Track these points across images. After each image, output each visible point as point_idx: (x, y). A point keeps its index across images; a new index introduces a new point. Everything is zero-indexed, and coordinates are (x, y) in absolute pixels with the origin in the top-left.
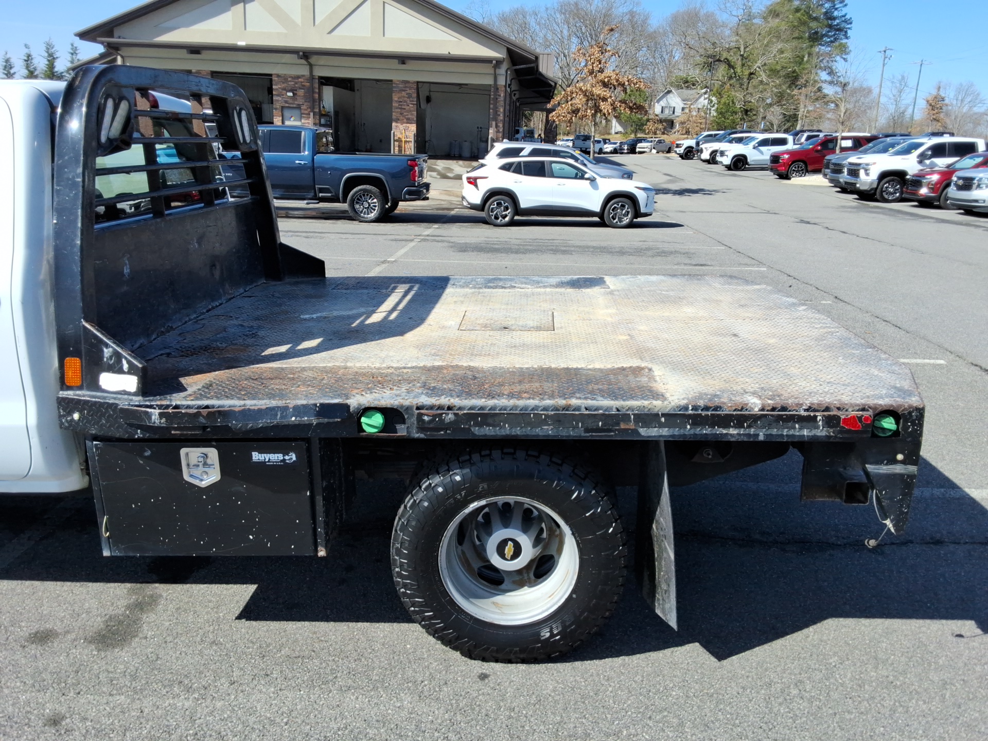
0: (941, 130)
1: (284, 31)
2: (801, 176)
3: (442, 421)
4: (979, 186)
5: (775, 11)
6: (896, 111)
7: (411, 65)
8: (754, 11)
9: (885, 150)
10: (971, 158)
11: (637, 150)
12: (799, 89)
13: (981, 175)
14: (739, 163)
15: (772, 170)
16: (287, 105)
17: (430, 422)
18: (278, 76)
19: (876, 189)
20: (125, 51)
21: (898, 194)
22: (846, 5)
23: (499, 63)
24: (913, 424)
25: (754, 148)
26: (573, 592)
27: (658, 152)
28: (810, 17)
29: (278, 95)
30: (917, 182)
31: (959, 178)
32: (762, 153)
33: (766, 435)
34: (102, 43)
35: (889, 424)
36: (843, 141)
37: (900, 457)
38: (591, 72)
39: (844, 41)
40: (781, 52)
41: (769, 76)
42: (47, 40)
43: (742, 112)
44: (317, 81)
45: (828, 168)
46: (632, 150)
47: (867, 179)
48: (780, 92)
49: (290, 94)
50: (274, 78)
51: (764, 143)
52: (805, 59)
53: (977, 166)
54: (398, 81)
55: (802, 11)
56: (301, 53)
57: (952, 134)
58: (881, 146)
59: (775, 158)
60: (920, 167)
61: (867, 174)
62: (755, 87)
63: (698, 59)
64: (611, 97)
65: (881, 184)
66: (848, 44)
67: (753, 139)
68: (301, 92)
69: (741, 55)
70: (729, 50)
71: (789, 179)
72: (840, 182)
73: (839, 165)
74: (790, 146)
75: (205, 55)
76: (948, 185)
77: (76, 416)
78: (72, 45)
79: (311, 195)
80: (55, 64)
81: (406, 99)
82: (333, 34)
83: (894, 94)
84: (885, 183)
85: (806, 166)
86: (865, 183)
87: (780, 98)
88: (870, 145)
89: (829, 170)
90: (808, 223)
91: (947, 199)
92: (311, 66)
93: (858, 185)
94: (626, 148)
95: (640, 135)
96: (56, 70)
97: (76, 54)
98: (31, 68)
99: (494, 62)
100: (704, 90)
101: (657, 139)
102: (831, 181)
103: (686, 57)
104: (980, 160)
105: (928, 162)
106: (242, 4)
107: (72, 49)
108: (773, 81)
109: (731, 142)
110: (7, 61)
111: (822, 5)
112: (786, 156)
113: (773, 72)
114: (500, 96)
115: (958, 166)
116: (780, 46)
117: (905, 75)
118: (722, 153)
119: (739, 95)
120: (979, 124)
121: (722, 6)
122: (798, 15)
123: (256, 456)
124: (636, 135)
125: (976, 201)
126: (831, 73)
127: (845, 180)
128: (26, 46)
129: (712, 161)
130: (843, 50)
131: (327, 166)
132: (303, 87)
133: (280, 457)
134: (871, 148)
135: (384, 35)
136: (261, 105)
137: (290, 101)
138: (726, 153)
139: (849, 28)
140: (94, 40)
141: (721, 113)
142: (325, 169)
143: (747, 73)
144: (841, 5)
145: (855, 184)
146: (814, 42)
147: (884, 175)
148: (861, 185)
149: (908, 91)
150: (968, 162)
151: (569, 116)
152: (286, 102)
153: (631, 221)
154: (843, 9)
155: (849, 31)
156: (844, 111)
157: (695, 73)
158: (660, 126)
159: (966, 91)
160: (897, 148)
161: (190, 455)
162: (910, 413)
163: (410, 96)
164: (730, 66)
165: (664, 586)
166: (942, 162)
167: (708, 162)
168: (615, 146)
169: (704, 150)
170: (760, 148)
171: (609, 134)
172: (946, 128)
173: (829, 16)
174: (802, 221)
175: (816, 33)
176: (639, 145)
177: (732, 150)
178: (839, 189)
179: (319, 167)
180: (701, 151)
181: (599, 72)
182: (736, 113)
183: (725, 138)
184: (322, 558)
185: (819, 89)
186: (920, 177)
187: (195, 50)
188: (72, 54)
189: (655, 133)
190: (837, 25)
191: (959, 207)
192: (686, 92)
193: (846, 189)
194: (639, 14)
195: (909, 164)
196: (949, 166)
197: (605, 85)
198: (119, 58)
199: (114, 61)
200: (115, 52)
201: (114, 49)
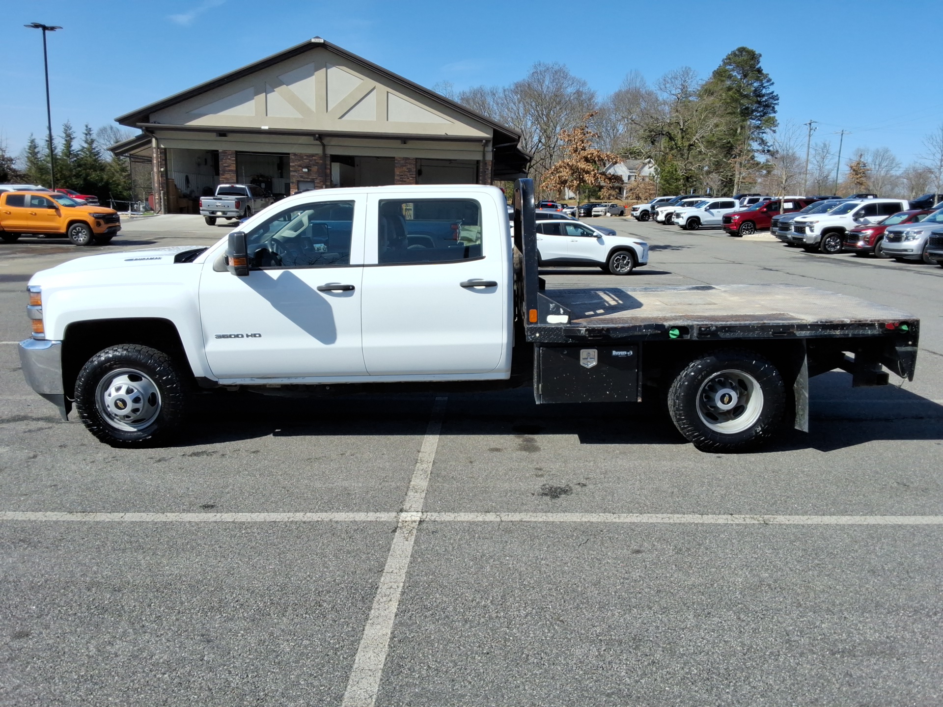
0: (864, 192)
1: (300, 116)
2: (750, 234)
3: (710, 330)
4: (907, 239)
5: (710, 91)
6: (820, 175)
7: (410, 144)
8: (689, 90)
9: (824, 211)
10: (898, 216)
11: (593, 213)
12: (734, 158)
13: (908, 229)
14: (694, 224)
15: (725, 229)
16: (302, 179)
17: (705, 330)
18: (295, 154)
19: (820, 242)
20: (159, 134)
21: (838, 247)
22: (773, 84)
23: (487, 141)
24: (915, 328)
25: (706, 210)
26: (760, 416)
27: (611, 216)
28: (742, 95)
29: (295, 171)
30: (855, 236)
31: (890, 232)
32: (712, 214)
33: (853, 334)
34: (140, 127)
35: (905, 328)
36: (785, 204)
37: (910, 343)
38: (576, 151)
39: (772, 115)
40: (717, 126)
41: (706, 147)
42: (66, 122)
43: (684, 179)
44: (329, 158)
45: (777, 227)
46: (588, 214)
47: (812, 235)
48: (717, 161)
49: (305, 170)
50: (292, 157)
51: (715, 206)
52: (739, 131)
53: (904, 222)
54: (400, 158)
55: (734, 90)
56: (317, 136)
57: (875, 196)
58: (820, 207)
59: (727, 219)
60: (856, 224)
61: (812, 231)
62: (694, 157)
63: (641, 132)
64: (594, 170)
65: (824, 238)
66: (776, 118)
67: (704, 203)
68: (315, 168)
69: (681, 129)
70: (670, 124)
71: (741, 236)
72: (787, 238)
73: (786, 223)
74: (737, 208)
75: (230, 137)
76: (881, 238)
77: (538, 335)
78: (87, 126)
80: (72, 143)
81: (406, 173)
82: (343, 119)
83: (818, 160)
84: (827, 238)
85: (754, 226)
86: (810, 238)
87: (718, 165)
88: (810, 206)
89: (778, 228)
90: (771, 270)
91: (881, 249)
92: (324, 146)
93: (804, 240)
94: (582, 211)
95: (593, 200)
96: (73, 148)
97: (90, 134)
99: (484, 141)
100: (648, 160)
101: (610, 204)
102: (779, 236)
103: (631, 132)
104: (905, 217)
105: (862, 220)
106: (264, 94)
107: (86, 130)
108: (710, 152)
109: (683, 205)
110: (33, 142)
111: (751, 84)
112: (737, 217)
113: (710, 144)
114: (488, 169)
115: (887, 222)
116: (715, 120)
117: (827, 143)
118: (678, 216)
119: (680, 164)
120: (897, 186)
121: (663, 87)
122: (730, 93)
123: (614, 353)
124: (589, 200)
125: (906, 250)
126: (763, 142)
127: (793, 236)
129: (668, 221)
130: (772, 123)
132: (317, 164)
133: (625, 353)
134: (811, 209)
135: (387, 120)
136: (271, 179)
137: (305, 176)
138: (682, 216)
139: (776, 104)
140: (133, 125)
141: (665, 180)
143: (687, 144)
144: (768, 84)
145: (802, 239)
146: (745, 117)
147: (826, 231)
148: (807, 239)
149: (830, 157)
150: (895, 219)
151: (559, 186)
152: (302, 177)
153: (631, 270)
154: (770, 87)
155: (776, 107)
156: (785, 178)
157: (638, 145)
158: (614, 193)
159: (882, 156)
160: (835, 209)
161: (584, 353)
162: (914, 322)
163: (410, 171)
164: (671, 138)
165: (801, 413)
166: (874, 220)
167: (663, 223)
168: (572, 210)
169: (660, 213)
170: (711, 210)
171: (564, 199)
172: (869, 190)
173: (758, 94)
174: (765, 269)
175: (747, 108)
176: (594, 209)
177: (687, 212)
178: (786, 244)
180: (657, 214)
181: (582, 150)
182: (677, 180)
183: (677, 202)
184: (640, 403)
185: (753, 158)
186: (857, 232)
187: (222, 133)
188: (86, 134)
189: (609, 198)
190: (765, 101)
191: (892, 256)
192: (632, 162)
193: (792, 243)
194: (585, 94)
195: (846, 221)
196: (880, 223)
197: (587, 160)
198: (154, 140)
199: (150, 142)
200: (150, 135)
201: (150, 132)
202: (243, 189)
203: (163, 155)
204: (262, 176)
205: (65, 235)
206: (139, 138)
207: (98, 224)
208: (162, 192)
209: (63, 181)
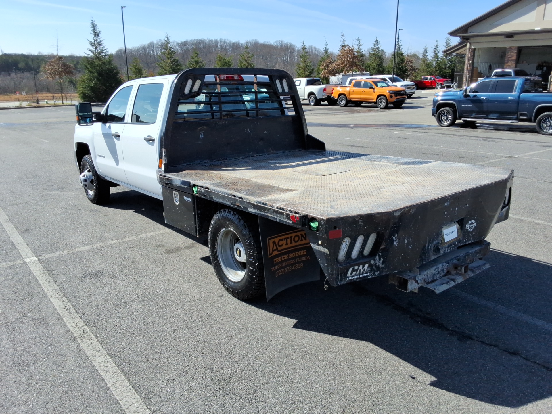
20: (471, 40)
34: (460, 37)
35: (313, 225)
75: (516, 38)
79: (514, 117)
98: (436, 52)
106: (544, 5)
110: (426, 49)
128: (437, 41)
131: (526, 100)
140: (456, 36)
142: (526, 102)
179: (522, 101)
187: (510, 35)
198: (468, 44)
199: (466, 45)
200: (465, 41)
201: (465, 39)
202: (510, 72)
203: (472, 53)
204: (545, 62)
205: (375, 103)
206: (460, 44)
207: (391, 97)
208: (468, 76)
209: (439, 71)
